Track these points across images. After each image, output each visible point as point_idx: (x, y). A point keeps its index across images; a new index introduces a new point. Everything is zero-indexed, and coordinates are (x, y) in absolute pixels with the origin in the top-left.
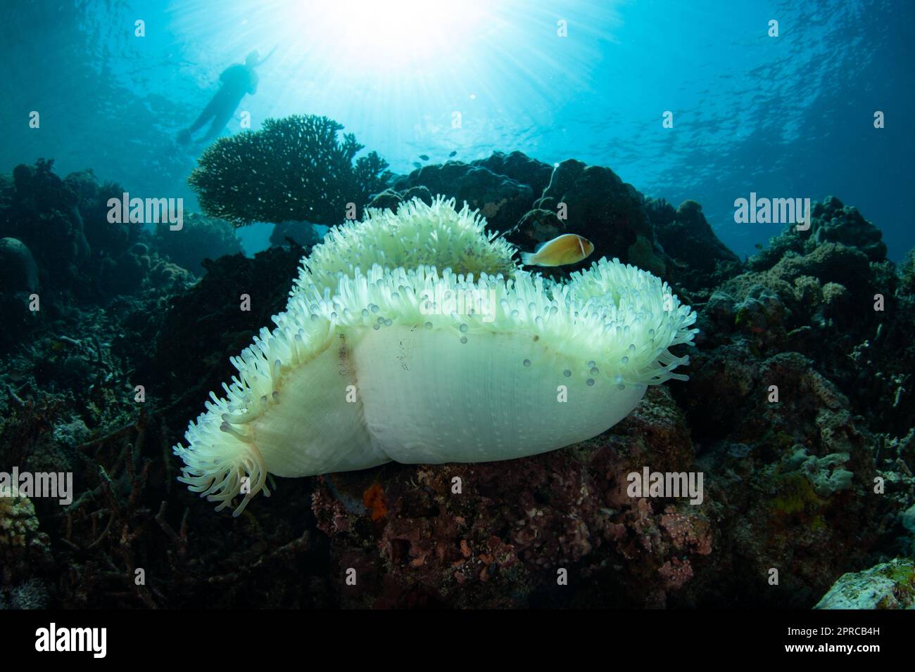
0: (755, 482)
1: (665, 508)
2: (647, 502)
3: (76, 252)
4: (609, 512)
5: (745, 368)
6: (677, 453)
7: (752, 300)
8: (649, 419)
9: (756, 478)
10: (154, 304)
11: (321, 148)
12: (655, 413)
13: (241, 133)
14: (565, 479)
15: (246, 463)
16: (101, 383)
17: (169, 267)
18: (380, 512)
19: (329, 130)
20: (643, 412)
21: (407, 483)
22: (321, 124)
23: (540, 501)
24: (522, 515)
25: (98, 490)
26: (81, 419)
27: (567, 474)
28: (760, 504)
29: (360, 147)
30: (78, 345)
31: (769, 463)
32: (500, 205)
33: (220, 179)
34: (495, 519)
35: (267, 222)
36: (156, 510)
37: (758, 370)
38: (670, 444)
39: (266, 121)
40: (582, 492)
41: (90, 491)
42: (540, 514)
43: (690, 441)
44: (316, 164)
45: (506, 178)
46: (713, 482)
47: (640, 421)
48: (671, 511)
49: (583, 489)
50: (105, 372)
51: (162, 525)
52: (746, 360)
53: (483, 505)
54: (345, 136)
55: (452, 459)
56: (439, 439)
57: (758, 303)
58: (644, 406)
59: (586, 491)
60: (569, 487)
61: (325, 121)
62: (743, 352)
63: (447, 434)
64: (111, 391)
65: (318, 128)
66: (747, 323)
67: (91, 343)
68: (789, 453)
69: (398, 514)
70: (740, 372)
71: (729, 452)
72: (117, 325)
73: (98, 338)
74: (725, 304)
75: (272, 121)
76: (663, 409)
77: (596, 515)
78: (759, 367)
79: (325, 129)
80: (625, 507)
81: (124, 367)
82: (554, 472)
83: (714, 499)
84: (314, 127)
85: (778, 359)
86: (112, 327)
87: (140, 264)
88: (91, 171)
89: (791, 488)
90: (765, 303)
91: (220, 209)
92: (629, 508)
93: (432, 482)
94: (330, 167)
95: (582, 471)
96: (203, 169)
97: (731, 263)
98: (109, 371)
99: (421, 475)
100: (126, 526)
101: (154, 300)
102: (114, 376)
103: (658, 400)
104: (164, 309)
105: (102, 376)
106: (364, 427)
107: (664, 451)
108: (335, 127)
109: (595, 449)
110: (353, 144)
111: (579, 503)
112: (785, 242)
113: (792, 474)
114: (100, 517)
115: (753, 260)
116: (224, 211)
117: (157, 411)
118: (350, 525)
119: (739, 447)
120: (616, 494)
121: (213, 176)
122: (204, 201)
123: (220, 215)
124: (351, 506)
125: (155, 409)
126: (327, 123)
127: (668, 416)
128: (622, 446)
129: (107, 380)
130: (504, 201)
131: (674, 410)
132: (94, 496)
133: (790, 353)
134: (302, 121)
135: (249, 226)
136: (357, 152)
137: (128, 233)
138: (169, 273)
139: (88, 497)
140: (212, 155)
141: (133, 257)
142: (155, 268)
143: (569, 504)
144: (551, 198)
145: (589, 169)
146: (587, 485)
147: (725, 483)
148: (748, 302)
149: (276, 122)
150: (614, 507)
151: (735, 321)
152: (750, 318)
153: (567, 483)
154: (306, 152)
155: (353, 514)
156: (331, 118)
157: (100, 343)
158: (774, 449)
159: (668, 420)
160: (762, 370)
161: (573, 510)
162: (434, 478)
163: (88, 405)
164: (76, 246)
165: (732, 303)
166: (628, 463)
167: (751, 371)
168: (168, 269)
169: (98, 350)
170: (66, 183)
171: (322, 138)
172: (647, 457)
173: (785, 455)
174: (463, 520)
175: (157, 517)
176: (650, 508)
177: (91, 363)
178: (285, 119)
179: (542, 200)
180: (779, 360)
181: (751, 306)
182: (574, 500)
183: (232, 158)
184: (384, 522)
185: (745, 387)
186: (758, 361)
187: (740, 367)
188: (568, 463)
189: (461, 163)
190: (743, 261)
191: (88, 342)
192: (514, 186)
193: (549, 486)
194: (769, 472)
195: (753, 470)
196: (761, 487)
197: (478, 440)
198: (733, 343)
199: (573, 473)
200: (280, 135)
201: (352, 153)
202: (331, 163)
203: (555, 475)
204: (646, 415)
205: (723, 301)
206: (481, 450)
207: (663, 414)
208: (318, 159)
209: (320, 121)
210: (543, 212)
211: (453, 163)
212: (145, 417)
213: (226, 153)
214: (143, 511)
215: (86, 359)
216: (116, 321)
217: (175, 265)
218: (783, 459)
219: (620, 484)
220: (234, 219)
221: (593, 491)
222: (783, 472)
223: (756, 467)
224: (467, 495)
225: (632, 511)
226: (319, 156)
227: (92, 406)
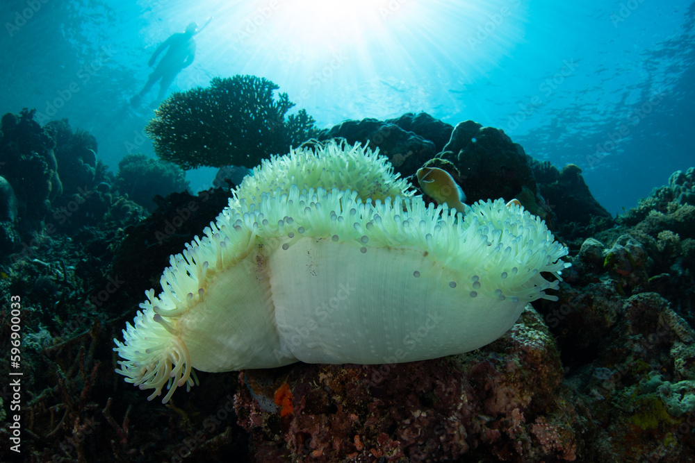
0: (616, 401)
1: (536, 418)
2: (520, 413)
3: (50, 189)
4: (487, 419)
5: (611, 304)
6: (547, 371)
7: (619, 247)
8: (524, 340)
9: (616, 398)
10: (113, 234)
11: (259, 104)
12: (530, 336)
13: (192, 89)
14: (447, 386)
15: (173, 355)
16: (65, 299)
17: (127, 203)
18: (287, 409)
19: (267, 89)
20: (519, 334)
21: (310, 383)
22: (260, 84)
23: (425, 404)
24: (407, 415)
25: (56, 388)
26: (47, 329)
27: (449, 381)
28: (619, 420)
29: (292, 105)
30: (48, 267)
31: (628, 386)
32: (406, 156)
33: (173, 128)
34: (384, 418)
35: (211, 166)
36: (103, 405)
37: (622, 306)
38: (542, 363)
39: (214, 80)
40: (462, 398)
41: (50, 388)
42: (424, 415)
43: (560, 362)
44: (254, 118)
45: (412, 134)
46: (579, 399)
47: (517, 341)
48: (541, 421)
49: (463, 396)
50: (69, 290)
51: (108, 418)
52: (612, 297)
53: (375, 405)
54: (280, 95)
55: (348, 360)
56: (337, 339)
57: (624, 249)
58: (520, 329)
59: (466, 397)
60: (450, 393)
61: (264, 82)
62: (610, 291)
63: (343, 335)
64: (73, 306)
65: (257, 87)
66: (614, 266)
67: (59, 266)
68: (646, 377)
69: (302, 411)
70: (606, 307)
71: (593, 375)
72: (81, 251)
73: (65, 261)
74: (596, 249)
75: (219, 80)
76: (537, 333)
77: (474, 420)
78: (623, 303)
79: (263, 88)
80: (501, 415)
81: (85, 287)
82: (438, 379)
83: (579, 414)
84: (254, 86)
85: (639, 297)
86: (77, 253)
87: (103, 200)
88: (66, 121)
89: (646, 408)
90: (631, 249)
91: (172, 154)
92: (504, 416)
93: (331, 383)
94: (266, 121)
95: (462, 380)
96: (159, 119)
97: (603, 218)
98: (72, 289)
99: (322, 376)
100: (78, 419)
101: (113, 231)
102: (76, 294)
103: (533, 325)
104: (120, 239)
105: (66, 294)
106: (275, 328)
107: (537, 369)
108: (272, 87)
109: (475, 363)
110: (286, 102)
111: (459, 408)
112: (651, 203)
113: (649, 396)
114: (57, 410)
115: (622, 217)
116: (175, 156)
117: (108, 322)
118: (264, 421)
119: (603, 371)
120: (493, 403)
121: (167, 125)
122: (158, 146)
123: (171, 159)
124: (264, 405)
125: (107, 320)
126: (265, 83)
127: (541, 339)
128: (499, 362)
129: (70, 297)
130: (410, 153)
131: (547, 335)
132: (53, 392)
133: (650, 293)
134: (244, 81)
135: (195, 169)
136: (289, 109)
137: (94, 174)
138: (127, 209)
139: (48, 393)
140: (167, 108)
141: (98, 194)
142: (116, 204)
143: (450, 408)
144: (451, 152)
145: (484, 129)
146: (467, 393)
147: (590, 401)
148: (615, 248)
149: (222, 81)
150: (490, 415)
151: (603, 263)
152: (617, 262)
153: (448, 390)
154: (246, 107)
155: (266, 411)
156: (268, 79)
157: (66, 266)
158: (633, 373)
159: (540, 342)
160: (625, 306)
161: (454, 414)
162: (333, 379)
163: (53, 318)
164: (50, 183)
165: (602, 248)
166: (504, 377)
167: (616, 306)
168: (126, 205)
169: (64, 273)
170: (45, 129)
171: (260, 95)
172: (521, 373)
173: (643, 379)
174: (357, 417)
175: (104, 411)
176: (522, 417)
177: (57, 282)
178: (230, 79)
179: (443, 153)
180: (641, 298)
181: (618, 251)
182: (454, 405)
183: (183, 111)
184: (291, 418)
185: (610, 320)
186: (622, 298)
187: (606, 302)
188: (451, 372)
189: (376, 120)
190: (614, 217)
191: (57, 265)
192: (419, 140)
193: (433, 391)
194: (628, 393)
195: (614, 391)
196: (621, 406)
197: (370, 341)
198: (601, 282)
199: (454, 381)
200: (225, 92)
201: (284, 110)
202: (267, 117)
203: (438, 382)
204: (522, 337)
205: (594, 246)
206: (373, 351)
207: (537, 337)
208: (256, 114)
209: (259, 82)
210: (441, 161)
211: (369, 119)
212: (98, 326)
213: (179, 106)
214: (92, 405)
215: (53, 278)
216: (81, 248)
217: (132, 202)
218: (640, 382)
219: (496, 394)
220: (182, 163)
221: (472, 399)
222: (641, 394)
223: (617, 388)
224: (361, 395)
225: (507, 419)
226: (257, 112)
227: (57, 319)
